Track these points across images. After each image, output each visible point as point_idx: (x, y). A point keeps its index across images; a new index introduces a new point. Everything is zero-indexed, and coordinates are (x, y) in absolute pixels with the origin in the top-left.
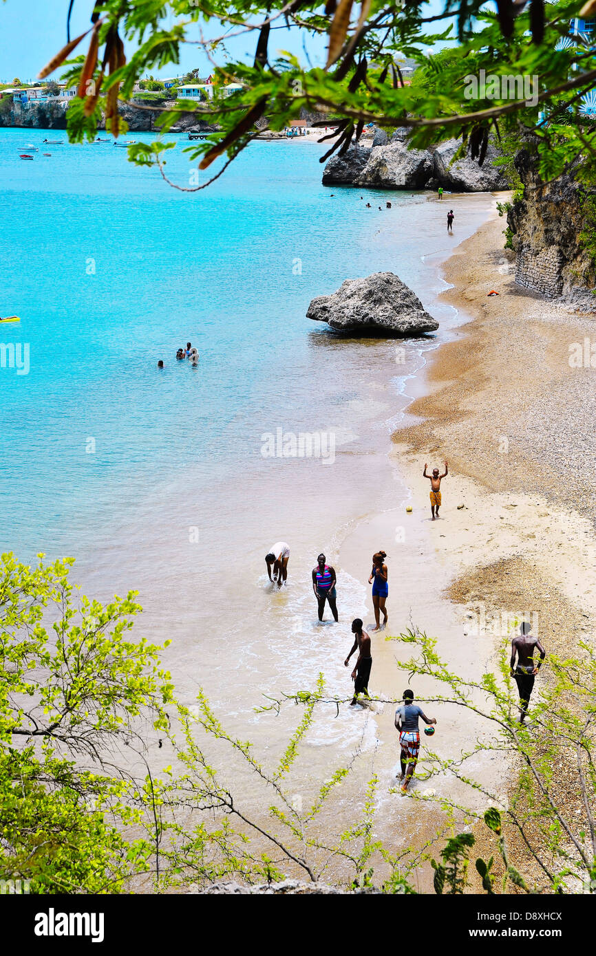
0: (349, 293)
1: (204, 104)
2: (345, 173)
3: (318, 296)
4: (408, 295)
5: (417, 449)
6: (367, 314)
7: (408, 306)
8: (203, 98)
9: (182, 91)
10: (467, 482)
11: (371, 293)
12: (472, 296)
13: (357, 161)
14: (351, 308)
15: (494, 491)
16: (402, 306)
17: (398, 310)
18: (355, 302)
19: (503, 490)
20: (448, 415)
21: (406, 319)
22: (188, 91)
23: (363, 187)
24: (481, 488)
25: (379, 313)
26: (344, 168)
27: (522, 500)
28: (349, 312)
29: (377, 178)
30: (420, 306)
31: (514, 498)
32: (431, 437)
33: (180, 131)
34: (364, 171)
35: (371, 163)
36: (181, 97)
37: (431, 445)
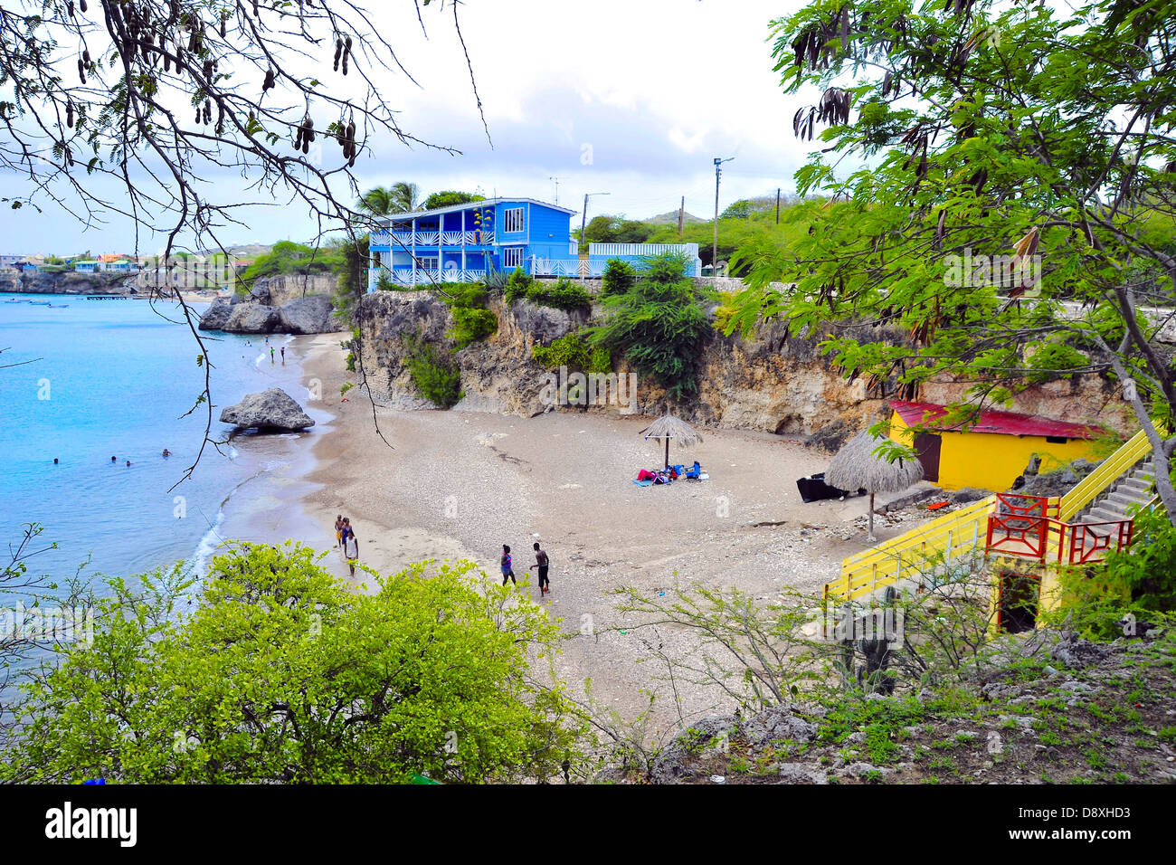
0: (250, 403)
1: (97, 275)
2: (215, 323)
3: (229, 406)
4: (293, 403)
5: (327, 506)
6: (265, 417)
7: (292, 411)
8: (97, 270)
9: (79, 265)
10: (369, 525)
11: (266, 403)
12: (330, 402)
13: (223, 314)
14: (253, 413)
15: (389, 528)
16: (289, 410)
17: (286, 413)
18: (256, 409)
19: (396, 527)
20: (342, 482)
21: (292, 420)
22: (84, 266)
23: (229, 332)
24: (380, 527)
25: (274, 416)
26: (213, 319)
27: (410, 532)
28: (252, 416)
29: (239, 326)
30: (301, 410)
31: (404, 532)
32: (335, 498)
33: (78, 294)
34: (229, 321)
35: (233, 316)
36: (78, 270)
37: (337, 502)
